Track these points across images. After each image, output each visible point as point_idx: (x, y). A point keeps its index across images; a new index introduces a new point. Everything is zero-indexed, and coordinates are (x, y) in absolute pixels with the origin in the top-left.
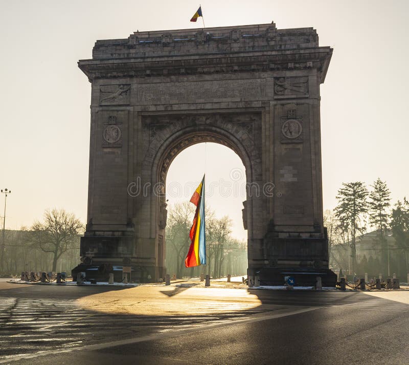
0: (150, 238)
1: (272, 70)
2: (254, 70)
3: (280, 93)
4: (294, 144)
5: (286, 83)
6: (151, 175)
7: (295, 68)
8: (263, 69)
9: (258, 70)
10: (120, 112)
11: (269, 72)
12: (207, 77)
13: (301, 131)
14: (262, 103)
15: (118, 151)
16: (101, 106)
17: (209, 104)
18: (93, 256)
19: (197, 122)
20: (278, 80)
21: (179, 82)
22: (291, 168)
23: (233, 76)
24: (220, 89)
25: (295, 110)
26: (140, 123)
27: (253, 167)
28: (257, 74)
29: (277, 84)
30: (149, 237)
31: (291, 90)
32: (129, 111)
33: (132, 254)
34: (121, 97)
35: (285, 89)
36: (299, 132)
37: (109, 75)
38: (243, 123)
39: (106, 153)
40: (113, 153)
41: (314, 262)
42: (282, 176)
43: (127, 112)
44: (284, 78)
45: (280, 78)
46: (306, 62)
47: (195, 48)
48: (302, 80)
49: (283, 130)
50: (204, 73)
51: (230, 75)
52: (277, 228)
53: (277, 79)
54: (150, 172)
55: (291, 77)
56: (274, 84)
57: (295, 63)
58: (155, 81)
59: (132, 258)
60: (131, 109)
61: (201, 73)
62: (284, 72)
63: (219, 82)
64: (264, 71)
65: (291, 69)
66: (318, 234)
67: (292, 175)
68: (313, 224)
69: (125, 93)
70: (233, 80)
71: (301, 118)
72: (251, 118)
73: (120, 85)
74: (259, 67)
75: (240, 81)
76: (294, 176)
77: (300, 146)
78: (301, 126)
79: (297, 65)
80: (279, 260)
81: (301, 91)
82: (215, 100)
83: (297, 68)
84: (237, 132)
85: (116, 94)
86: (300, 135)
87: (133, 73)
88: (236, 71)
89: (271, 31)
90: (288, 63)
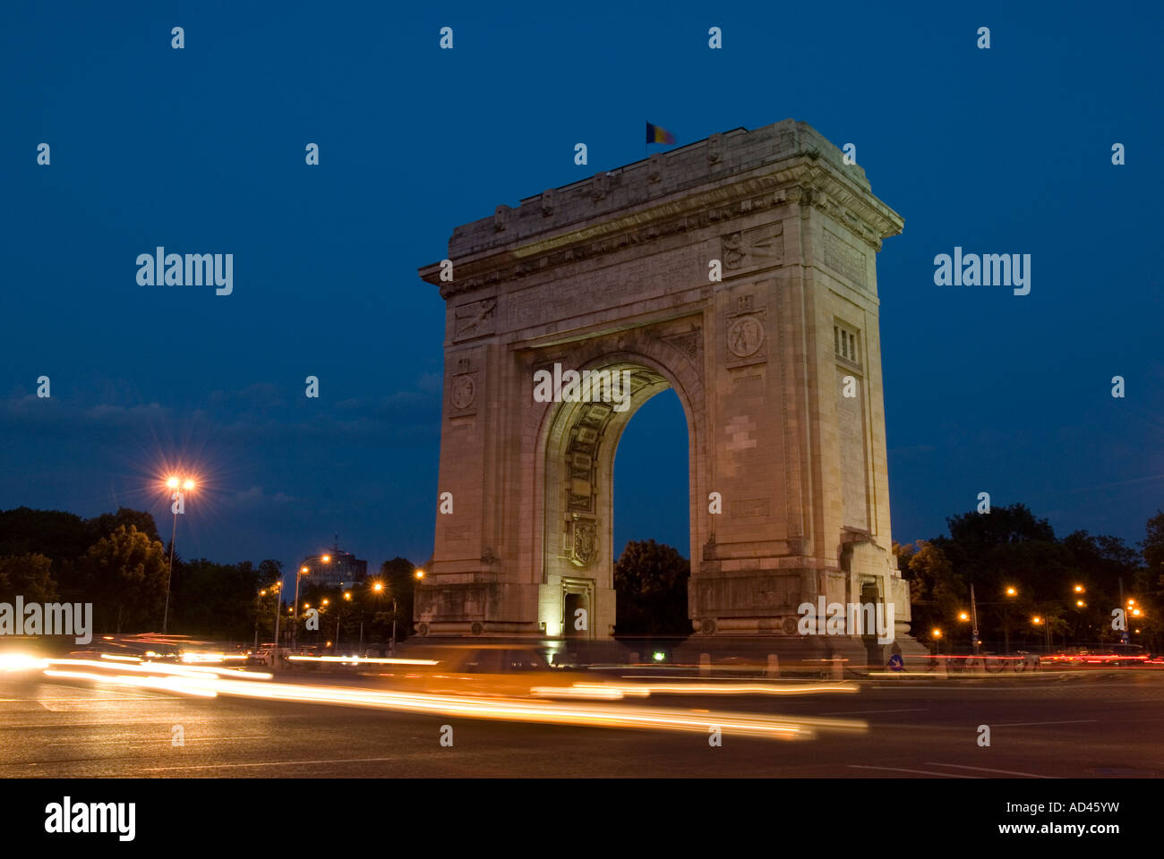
0: (532, 584)
1: (715, 220)
2: (683, 229)
3: (735, 266)
4: (750, 369)
5: (742, 244)
6: (535, 461)
7: (755, 210)
8: (700, 222)
9: (692, 227)
10: (475, 350)
11: (713, 228)
12: (610, 259)
13: (762, 338)
14: (703, 292)
15: (472, 422)
16: (455, 344)
17: (613, 310)
18: (430, 620)
19: (604, 349)
20: (729, 240)
21: (568, 278)
22: (746, 418)
23: (652, 249)
24: (632, 278)
25: (751, 296)
26: (512, 365)
27: (697, 424)
28: (691, 234)
29: (727, 249)
30: (530, 582)
31: (754, 255)
32: (490, 346)
33: (484, 616)
34: (484, 321)
35: (743, 255)
36: (759, 340)
37: (465, 285)
38: (680, 338)
39: (455, 428)
40: (465, 427)
41: (783, 620)
42: (730, 438)
43: (485, 348)
44: (739, 232)
45: (733, 234)
46: (773, 193)
47: (592, 208)
48: (772, 231)
49: (729, 342)
50: (604, 252)
51: (646, 246)
52: (719, 551)
53: (727, 237)
54: (532, 455)
55: (752, 229)
56: (723, 250)
57: (754, 199)
58: (532, 283)
59: (485, 622)
60: (495, 341)
61: (597, 253)
62: (739, 221)
63: (629, 265)
64: (702, 226)
65: (747, 213)
66: (795, 559)
67: (747, 434)
68: (786, 538)
69: (490, 314)
70: (653, 254)
71: (761, 312)
72: (693, 325)
73: (482, 301)
74: (693, 221)
75: (664, 254)
76: (751, 435)
77: (761, 371)
78: (761, 328)
79: (758, 203)
80: (719, 618)
81: (771, 253)
82: (624, 301)
83: (760, 208)
84: (669, 358)
85: (476, 319)
86: (761, 347)
87: (497, 276)
88: (653, 237)
89: (714, 145)
90: (740, 202)
